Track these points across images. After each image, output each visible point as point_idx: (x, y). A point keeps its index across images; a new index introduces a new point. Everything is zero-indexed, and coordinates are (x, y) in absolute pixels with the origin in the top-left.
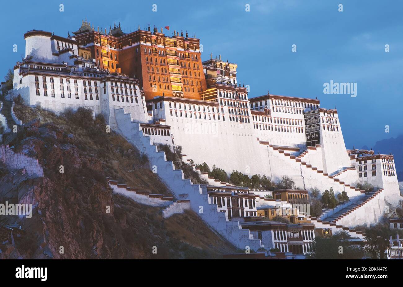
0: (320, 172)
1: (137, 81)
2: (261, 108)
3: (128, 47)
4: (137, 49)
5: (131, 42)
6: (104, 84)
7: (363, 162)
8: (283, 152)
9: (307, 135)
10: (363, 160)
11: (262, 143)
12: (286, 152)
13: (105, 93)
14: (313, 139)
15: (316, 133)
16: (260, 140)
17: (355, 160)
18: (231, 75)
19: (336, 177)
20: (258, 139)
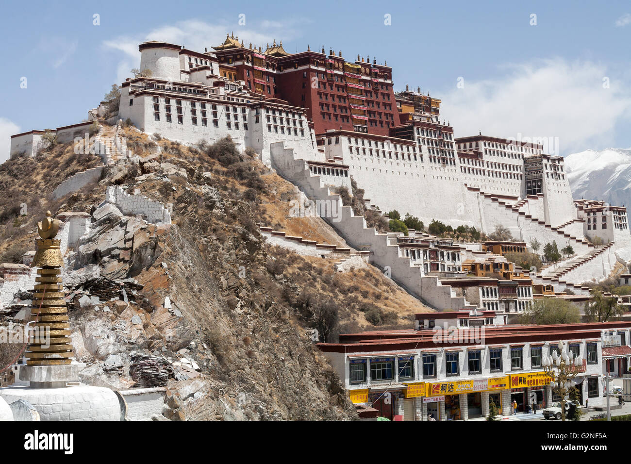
0: (541, 223)
1: (303, 111)
2: (471, 150)
3: (293, 70)
4: (305, 73)
5: (296, 65)
6: (257, 113)
7: (592, 214)
8: (497, 200)
9: (527, 183)
10: (592, 212)
11: (470, 189)
12: (500, 200)
13: (257, 121)
14: (534, 187)
15: (538, 181)
16: (469, 186)
17: (583, 211)
18: (432, 110)
19: (560, 230)
20: (466, 185)
